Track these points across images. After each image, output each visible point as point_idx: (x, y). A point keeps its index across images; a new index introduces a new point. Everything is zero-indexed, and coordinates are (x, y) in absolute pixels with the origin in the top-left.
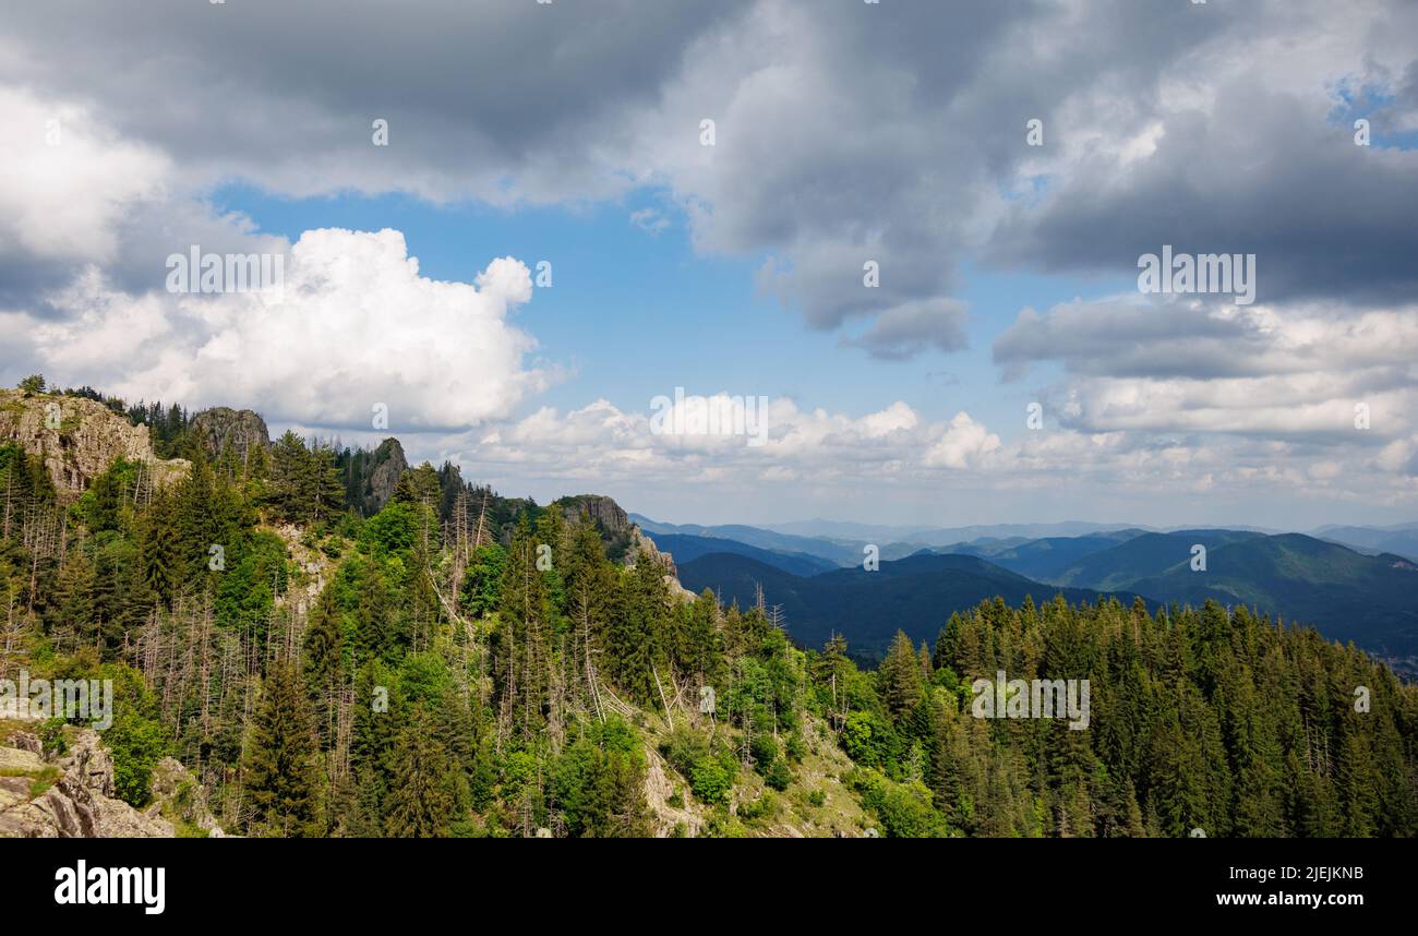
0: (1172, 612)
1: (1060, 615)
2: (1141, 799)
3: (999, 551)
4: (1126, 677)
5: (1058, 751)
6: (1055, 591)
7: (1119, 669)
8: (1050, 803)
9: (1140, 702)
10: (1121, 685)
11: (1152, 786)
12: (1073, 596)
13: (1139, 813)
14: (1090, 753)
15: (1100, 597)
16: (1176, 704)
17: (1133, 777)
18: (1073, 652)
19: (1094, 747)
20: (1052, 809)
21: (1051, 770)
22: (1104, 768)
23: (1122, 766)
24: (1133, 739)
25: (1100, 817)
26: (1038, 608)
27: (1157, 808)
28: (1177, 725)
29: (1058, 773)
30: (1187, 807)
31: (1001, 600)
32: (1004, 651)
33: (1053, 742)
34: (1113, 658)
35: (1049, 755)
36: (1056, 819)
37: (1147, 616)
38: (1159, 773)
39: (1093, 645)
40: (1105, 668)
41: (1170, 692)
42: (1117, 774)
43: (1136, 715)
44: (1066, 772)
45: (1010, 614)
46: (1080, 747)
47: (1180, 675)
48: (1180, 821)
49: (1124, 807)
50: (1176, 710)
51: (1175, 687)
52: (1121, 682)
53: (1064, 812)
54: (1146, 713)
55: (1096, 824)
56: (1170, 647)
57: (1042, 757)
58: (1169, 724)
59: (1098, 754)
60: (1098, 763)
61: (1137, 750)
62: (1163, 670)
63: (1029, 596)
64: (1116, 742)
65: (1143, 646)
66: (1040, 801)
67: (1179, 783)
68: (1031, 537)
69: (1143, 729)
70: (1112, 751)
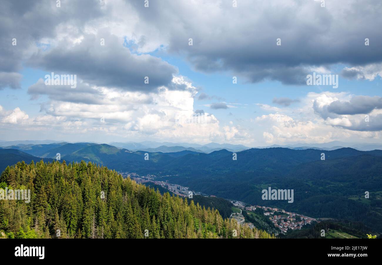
0: (73, 164)
1: (41, 166)
2: (59, 213)
3: (25, 148)
4: (59, 181)
5: (37, 203)
6: (41, 159)
7: (57, 179)
8: (33, 218)
9: (62, 188)
10: (57, 184)
11: (63, 209)
12: (46, 160)
13: (59, 217)
14: (47, 203)
15: (54, 160)
16: (71, 187)
17: (58, 208)
18: (44, 175)
19: (47, 201)
20: (33, 219)
21: (34, 209)
22: (50, 206)
23: (55, 205)
24: (59, 198)
25: (47, 220)
26: (35, 164)
27: (63, 215)
28: (71, 193)
29: (37, 209)
30: (71, 214)
31: (24, 162)
32: (23, 176)
33: (36, 201)
34: (56, 176)
35: (34, 204)
36: (34, 222)
37: (66, 165)
38: (65, 206)
39: (50, 173)
40: (53, 179)
41: (70, 184)
42: (53, 207)
43: (60, 191)
44: (39, 209)
45: (26, 166)
46: (44, 201)
47: (73, 180)
48: (69, 217)
49: (54, 216)
50: (71, 189)
51: (71, 183)
52: (57, 183)
53: (37, 220)
54: (63, 190)
55: (46, 222)
56: (71, 173)
57: (32, 205)
58: (69, 193)
59: (49, 203)
60: (49, 205)
61: (60, 200)
62: (69, 179)
63: (33, 161)
64: (54, 199)
65: (64, 173)
66: (30, 218)
67: (70, 208)
68: (35, 144)
69: (62, 195)
70: (53, 202)
